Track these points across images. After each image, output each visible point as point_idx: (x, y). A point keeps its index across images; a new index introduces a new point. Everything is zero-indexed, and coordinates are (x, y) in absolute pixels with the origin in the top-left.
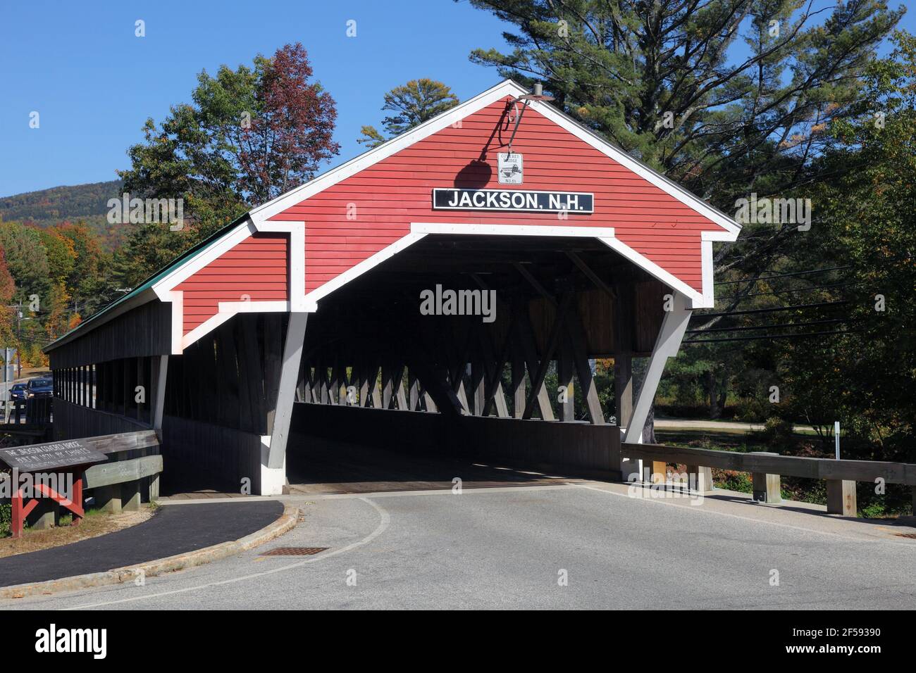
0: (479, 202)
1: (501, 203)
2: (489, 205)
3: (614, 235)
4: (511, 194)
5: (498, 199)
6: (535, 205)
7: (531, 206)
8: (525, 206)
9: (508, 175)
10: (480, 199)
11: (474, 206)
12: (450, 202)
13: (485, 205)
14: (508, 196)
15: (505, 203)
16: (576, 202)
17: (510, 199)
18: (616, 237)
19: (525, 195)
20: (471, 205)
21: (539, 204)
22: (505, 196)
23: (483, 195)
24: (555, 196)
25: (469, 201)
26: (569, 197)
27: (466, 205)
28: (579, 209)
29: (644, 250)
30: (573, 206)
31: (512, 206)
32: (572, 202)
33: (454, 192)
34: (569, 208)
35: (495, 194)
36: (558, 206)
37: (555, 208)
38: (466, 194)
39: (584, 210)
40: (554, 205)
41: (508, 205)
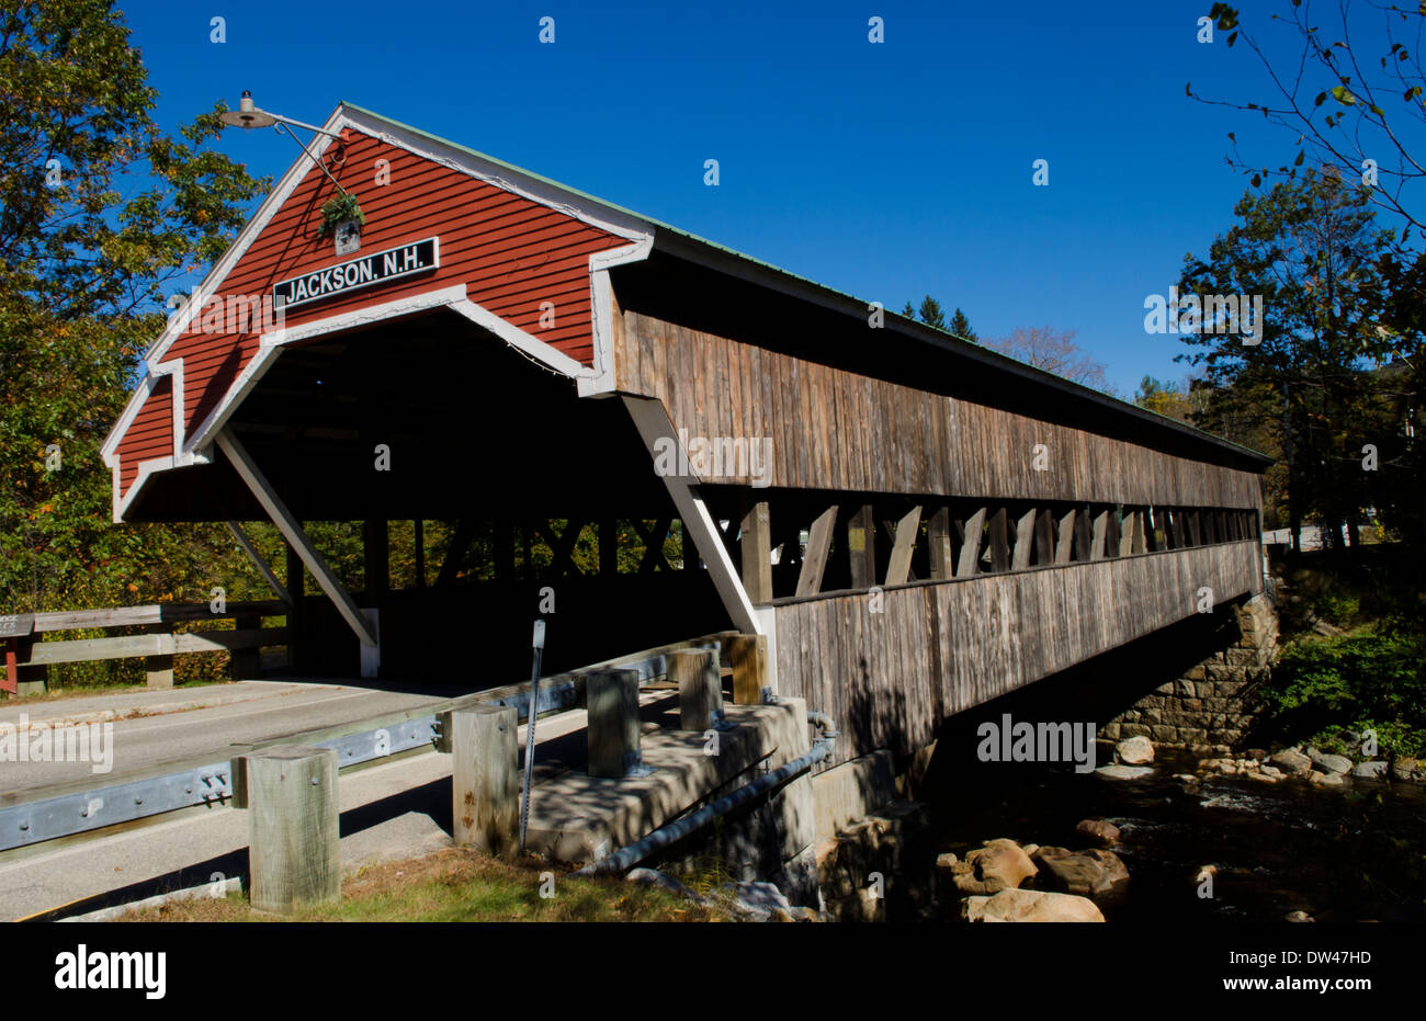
0: (314, 290)
1: (335, 284)
2: (323, 291)
3: (465, 296)
4: (344, 267)
5: (332, 280)
6: (369, 277)
7: (366, 280)
8: (358, 282)
9: (345, 241)
10: (316, 284)
11: (310, 296)
12: (287, 300)
13: (320, 293)
14: (342, 271)
15: (339, 283)
16: (414, 257)
17: (343, 275)
18: (470, 298)
19: (357, 264)
20: (306, 296)
21: (373, 273)
22: (338, 273)
23: (317, 279)
24: (390, 254)
25: (304, 293)
26: (406, 251)
27: (302, 297)
28: (418, 267)
29: (504, 312)
30: (411, 263)
31: (346, 285)
32: (410, 258)
33: (289, 284)
34: (406, 268)
35: (329, 273)
36: (394, 270)
37: (390, 273)
38: (302, 283)
39: (425, 265)
40: (389, 269)
41: (342, 285)
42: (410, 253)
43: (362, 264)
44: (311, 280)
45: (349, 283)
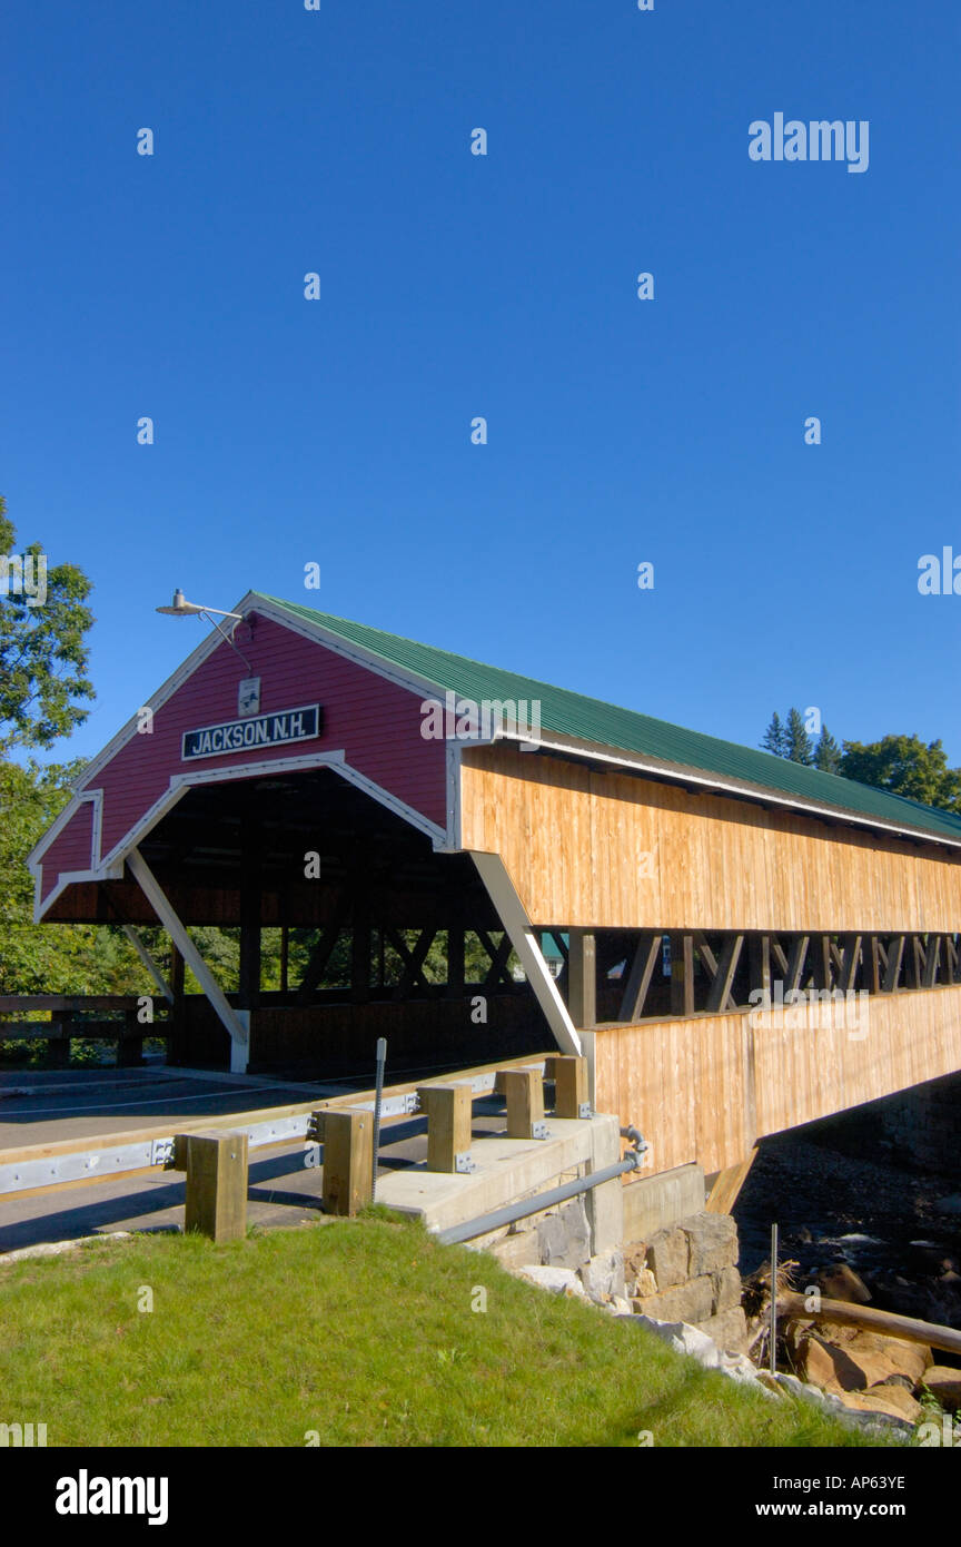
0: (217, 745)
1: (235, 741)
2: (224, 745)
3: (344, 760)
4: (244, 726)
5: (232, 736)
6: (264, 740)
7: (261, 742)
8: (254, 743)
9: (247, 704)
11: (213, 749)
12: (195, 751)
13: (222, 749)
15: (238, 740)
16: (299, 724)
18: (348, 763)
19: (255, 724)
20: (210, 748)
24: (280, 718)
25: (209, 745)
26: (293, 717)
27: (207, 750)
28: (304, 732)
30: (297, 731)
31: (243, 745)
32: (297, 724)
33: (199, 733)
34: (292, 735)
35: (231, 729)
36: (283, 734)
37: (279, 738)
38: (208, 734)
39: (307, 734)
40: (279, 734)
41: (240, 743)
42: (297, 719)
43: (258, 724)
44: (215, 734)
45: (247, 742)
